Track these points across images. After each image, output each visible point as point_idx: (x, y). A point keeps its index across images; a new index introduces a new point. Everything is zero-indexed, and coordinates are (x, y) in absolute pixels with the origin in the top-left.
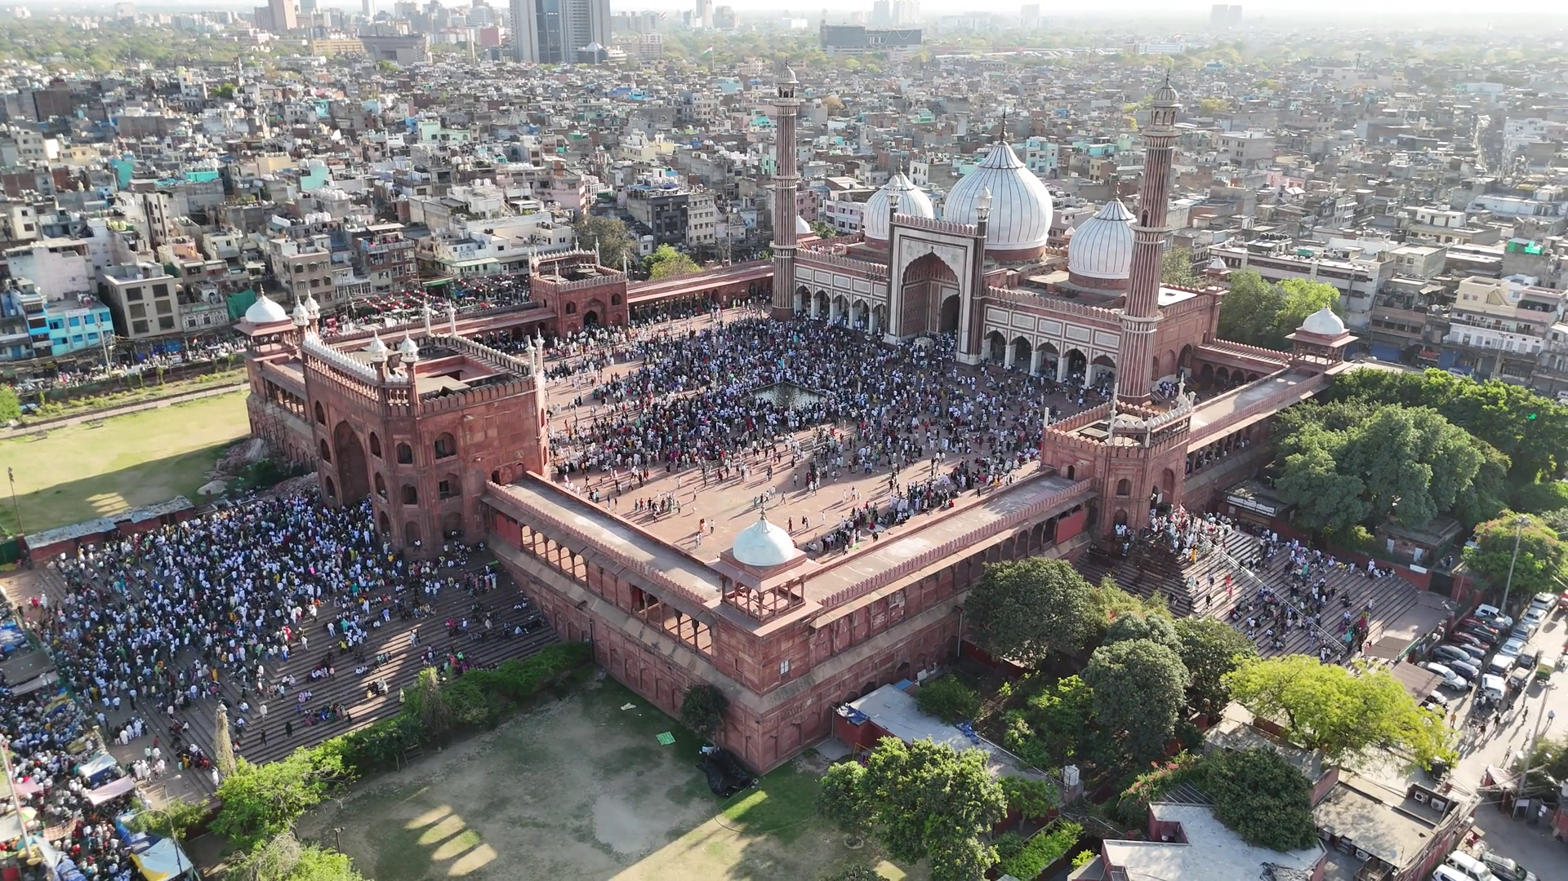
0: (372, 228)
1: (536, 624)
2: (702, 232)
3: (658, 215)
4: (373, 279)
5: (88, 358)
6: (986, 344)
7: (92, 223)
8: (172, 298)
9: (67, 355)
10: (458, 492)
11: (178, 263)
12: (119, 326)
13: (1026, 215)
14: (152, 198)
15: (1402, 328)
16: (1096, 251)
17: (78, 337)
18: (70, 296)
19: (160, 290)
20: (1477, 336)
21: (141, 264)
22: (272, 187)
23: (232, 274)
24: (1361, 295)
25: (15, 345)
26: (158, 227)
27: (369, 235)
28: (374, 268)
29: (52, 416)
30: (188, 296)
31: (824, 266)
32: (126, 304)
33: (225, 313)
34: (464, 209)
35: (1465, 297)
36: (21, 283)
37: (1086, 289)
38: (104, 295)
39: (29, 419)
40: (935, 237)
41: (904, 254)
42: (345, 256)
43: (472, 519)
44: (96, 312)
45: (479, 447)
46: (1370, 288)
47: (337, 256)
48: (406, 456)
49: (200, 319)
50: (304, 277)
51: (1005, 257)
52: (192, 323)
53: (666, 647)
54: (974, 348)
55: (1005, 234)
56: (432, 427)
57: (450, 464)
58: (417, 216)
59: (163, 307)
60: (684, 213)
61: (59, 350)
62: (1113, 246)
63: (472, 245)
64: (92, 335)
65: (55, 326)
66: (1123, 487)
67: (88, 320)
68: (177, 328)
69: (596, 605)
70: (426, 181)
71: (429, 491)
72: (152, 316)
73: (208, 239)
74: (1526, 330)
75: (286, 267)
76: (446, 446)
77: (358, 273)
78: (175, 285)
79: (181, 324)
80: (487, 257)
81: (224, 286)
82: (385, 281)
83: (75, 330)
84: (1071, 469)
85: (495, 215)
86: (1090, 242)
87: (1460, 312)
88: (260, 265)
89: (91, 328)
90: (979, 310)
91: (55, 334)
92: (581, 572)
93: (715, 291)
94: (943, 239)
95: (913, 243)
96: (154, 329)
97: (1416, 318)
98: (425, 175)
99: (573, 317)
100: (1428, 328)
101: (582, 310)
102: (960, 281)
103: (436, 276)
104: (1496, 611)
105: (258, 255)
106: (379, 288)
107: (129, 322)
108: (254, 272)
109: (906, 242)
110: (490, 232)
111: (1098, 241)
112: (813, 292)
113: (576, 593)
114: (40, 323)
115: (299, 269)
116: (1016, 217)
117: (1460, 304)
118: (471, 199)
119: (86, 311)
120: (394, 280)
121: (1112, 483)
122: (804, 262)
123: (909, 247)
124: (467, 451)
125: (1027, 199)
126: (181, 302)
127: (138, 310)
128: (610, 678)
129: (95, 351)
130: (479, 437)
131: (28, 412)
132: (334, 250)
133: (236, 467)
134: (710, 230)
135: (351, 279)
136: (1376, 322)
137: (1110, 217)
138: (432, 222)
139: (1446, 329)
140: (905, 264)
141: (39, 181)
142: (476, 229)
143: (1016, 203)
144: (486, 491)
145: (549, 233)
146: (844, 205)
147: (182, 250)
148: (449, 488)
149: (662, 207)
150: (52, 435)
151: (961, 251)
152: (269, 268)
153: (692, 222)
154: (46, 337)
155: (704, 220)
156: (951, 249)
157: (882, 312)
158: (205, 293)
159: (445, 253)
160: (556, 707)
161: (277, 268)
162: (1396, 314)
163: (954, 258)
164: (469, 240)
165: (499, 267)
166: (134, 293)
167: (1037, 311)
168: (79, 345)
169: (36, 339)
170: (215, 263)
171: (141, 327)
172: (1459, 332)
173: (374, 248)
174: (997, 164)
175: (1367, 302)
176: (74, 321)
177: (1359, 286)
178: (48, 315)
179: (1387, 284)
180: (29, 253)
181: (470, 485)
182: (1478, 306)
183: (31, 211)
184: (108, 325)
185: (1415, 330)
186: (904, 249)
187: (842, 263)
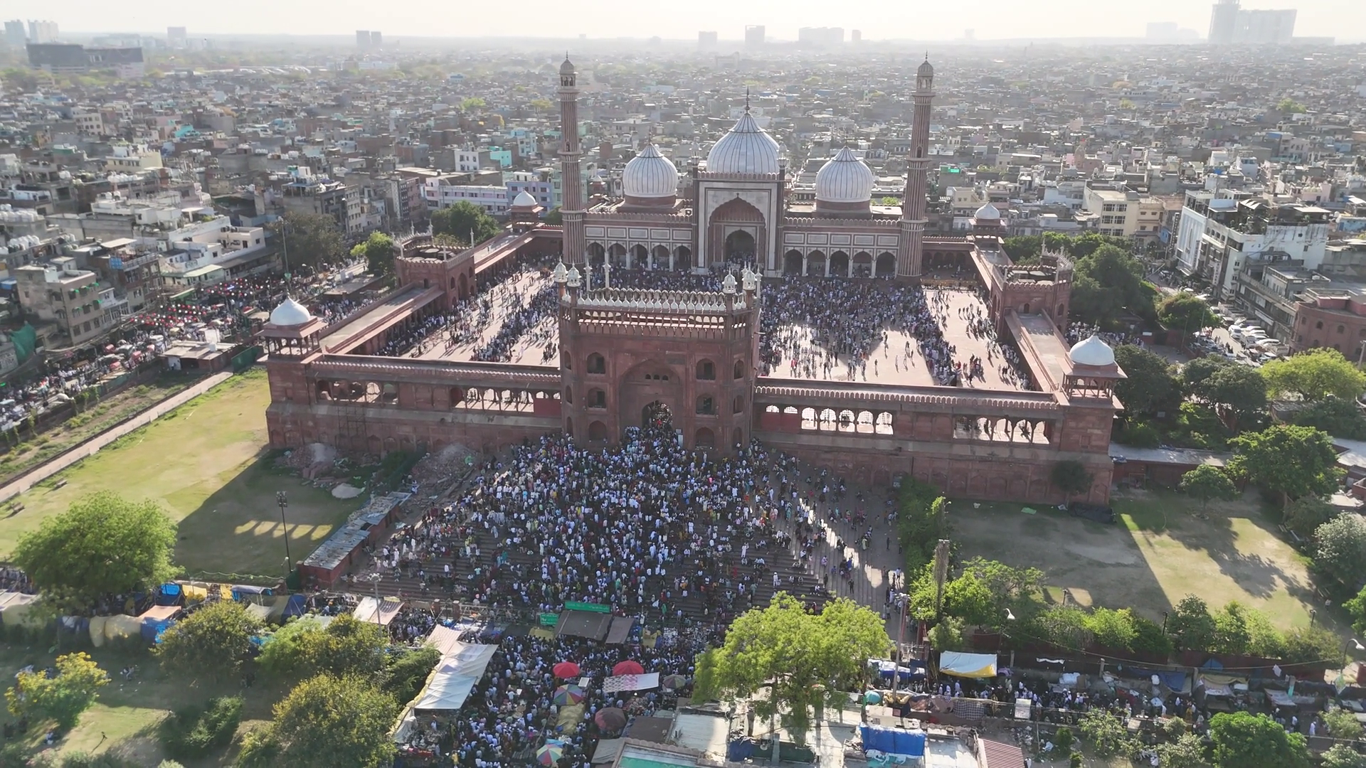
0: (107, 246)
2: (354, 223)
4: (130, 298)
6: (784, 261)
16: (850, 183)
28: (129, 287)
31: (618, 224)
37: (843, 212)
40: (741, 186)
41: (710, 202)
48: (739, 372)
50: (77, 304)
54: (778, 265)
60: (344, 205)
63: (185, 255)
69: (914, 447)
71: (750, 398)
77: (116, 294)
80: (209, 266)
82: (140, 299)
85: (180, 224)
90: (782, 236)
92: (884, 428)
94: (748, 186)
95: (719, 193)
99: (454, 291)
101: (457, 283)
102: (766, 216)
106: (136, 308)
109: (711, 193)
110: (189, 240)
112: (606, 246)
115: (72, 296)
120: (146, 298)
122: (595, 223)
123: (714, 196)
132: (83, 268)
133: (332, 471)
134: (359, 220)
135: (115, 300)
140: (711, 211)
142: (174, 238)
144: (757, 395)
145: (238, 235)
149: (328, 200)
155: (355, 211)
159: (164, 266)
163: (759, 200)
164: (178, 250)
165: (222, 274)
167: (829, 230)
173: (127, 265)
186: (710, 198)
187: (638, 218)
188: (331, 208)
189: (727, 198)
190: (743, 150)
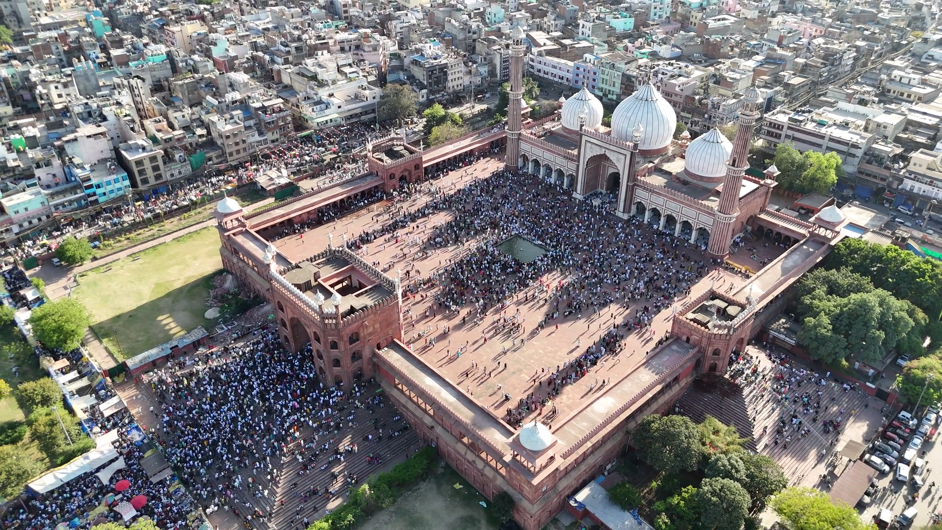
0: (266, 104)
1: (406, 428)
2: (455, 83)
3: (430, 77)
4: (269, 136)
5: (118, 204)
6: (634, 208)
7: (106, 111)
8: (160, 162)
9: (107, 202)
10: (360, 357)
11: (159, 135)
12: (134, 184)
13: (661, 131)
14: (133, 82)
15: (875, 177)
16: (702, 162)
17: (112, 191)
18: (103, 161)
19: (153, 159)
20: (918, 187)
21: (141, 142)
22: (199, 65)
23: (189, 140)
24: (854, 156)
25: (78, 200)
26: (138, 99)
27: (264, 109)
28: (269, 130)
29: (109, 250)
30: (168, 158)
31: (538, 146)
32: (135, 170)
33: (189, 167)
34: (314, 77)
35: (915, 164)
36: (76, 161)
37: (695, 181)
38: (121, 163)
39: (98, 253)
40: (607, 146)
41: (588, 151)
42: (251, 122)
43: (368, 372)
44: (120, 176)
45: (370, 334)
46: (859, 153)
47: (248, 123)
48: (334, 345)
49: (176, 173)
50: (231, 142)
51: (648, 155)
52: (172, 175)
53: (480, 465)
54: (627, 210)
55: (647, 141)
56: (347, 333)
57: (356, 346)
58: (286, 80)
59: (156, 168)
60: (445, 74)
61: (102, 199)
62: (712, 161)
63: (323, 106)
64: (119, 189)
65: (98, 186)
66: (716, 352)
67: (116, 181)
68: (164, 180)
69: (439, 430)
70: (288, 53)
71: (346, 361)
72: (150, 174)
73: (172, 114)
75: (221, 136)
76: (354, 338)
77: (261, 134)
78: (159, 152)
79: (166, 176)
80: (332, 114)
81: (185, 148)
82: (276, 136)
83: (109, 188)
84: (688, 339)
85: (334, 82)
86: (699, 155)
87: (911, 173)
88: (204, 132)
89: (118, 185)
90: (631, 191)
91: (99, 191)
92: (431, 412)
94: (612, 148)
95: (593, 146)
96: (152, 181)
97: (886, 173)
98: (287, 49)
99: (394, 181)
100: (891, 179)
101: (398, 176)
102: (621, 172)
103: (307, 129)
104: (909, 415)
105: (202, 124)
106: (273, 141)
107: (138, 179)
108: (201, 136)
110: (331, 95)
111: (704, 155)
112: (531, 158)
113: (428, 420)
114: (91, 186)
115: (228, 137)
116: (655, 133)
117: (911, 167)
118: (319, 70)
119: (114, 177)
120: (281, 135)
121: (710, 350)
122: (525, 141)
123: (591, 148)
124: (365, 338)
125: (662, 120)
126: (165, 163)
127: (141, 172)
128: (447, 466)
129: (123, 198)
130: (371, 329)
131: (95, 247)
132: (246, 119)
133: (222, 296)
134: (460, 81)
135: (257, 138)
136: (860, 172)
137: (711, 140)
138: (297, 86)
139: (901, 181)
140: (588, 157)
141: (53, 48)
142: (323, 93)
143: (656, 123)
144: (375, 355)
145: (367, 92)
146: (540, 59)
147: (159, 126)
148: (356, 356)
149: (432, 71)
150: (115, 267)
151: (623, 157)
152: (209, 133)
153: (450, 78)
154: (94, 194)
155: (457, 75)
156: (616, 154)
157: (573, 180)
158: (177, 157)
159: (307, 110)
161: (214, 134)
162: (874, 168)
163: (618, 160)
164: (320, 102)
165: (339, 120)
166: (139, 163)
167: (666, 196)
168: (113, 196)
169: (89, 196)
170: (178, 133)
171: (145, 181)
172: (908, 184)
173: (268, 118)
174: (645, 97)
175: (857, 160)
176: (109, 183)
177: (853, 151)
178: (94, 182)
179: (870, 149)
180: (75, 140)
181: (366, 353)
182: (922, 170)
183: (60, 86)
184: (127, 183)
185: (883, 179)
186: (588, 148)
187: (550, 145)
188: (433, 76)
189: (598, 151)
190: (629, 115)
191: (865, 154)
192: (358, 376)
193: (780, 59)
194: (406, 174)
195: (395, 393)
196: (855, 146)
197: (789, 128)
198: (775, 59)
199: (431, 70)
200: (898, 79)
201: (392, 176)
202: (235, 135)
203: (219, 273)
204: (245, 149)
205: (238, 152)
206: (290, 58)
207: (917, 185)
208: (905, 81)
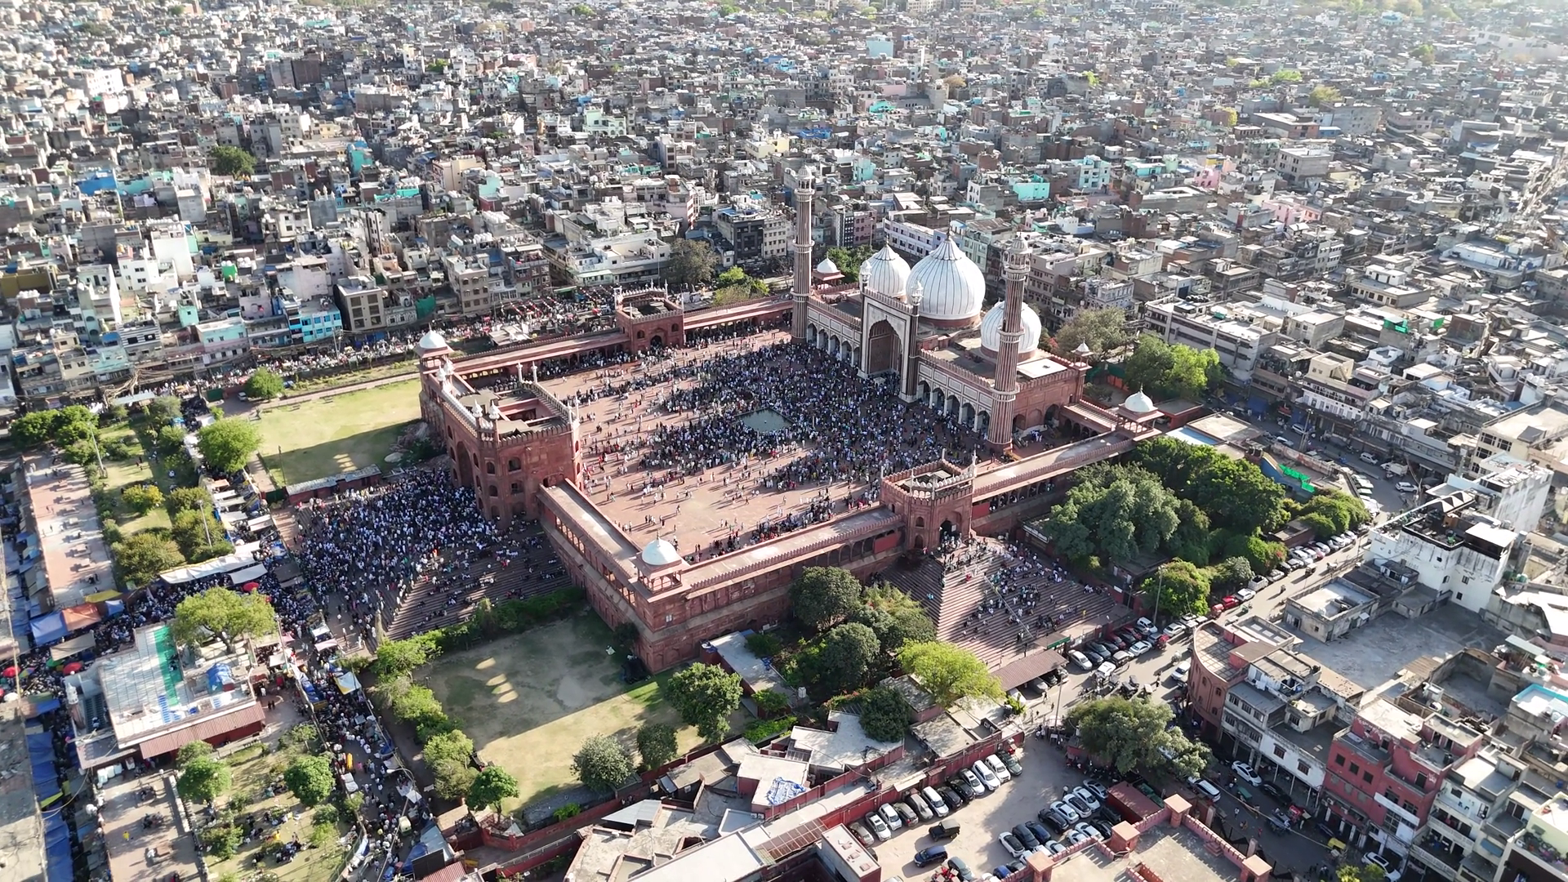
0: (520, 249)
1: (560, 573)
2: (775, 247)
3: (739, 236)
4: (519, 288)
5: (325, 346)
6: (920, 389)
7: (332, 242)
8: (380, 304)
9: (312, 343)
10: (522, 490)
11: (386, 274)
12: (346, 325)
14: (371, 215)
15: (1272, 387)
16: (994, 332)
17: (320, 331)
18: (316, 298)
19: (373, 298)
20: (1322, 402)
21: (362, 278)
22: (456, 203)
23: (421, 282)
24: (1245, 357)
25: (281, 336)
26: (375, 236)
27: (517, 255)
28: (519, 280)
29: (303, 391)
30: (392, 301)
31: (825, 313)
32: (350, 309)
33: (414, 314)
34: (592, 226)
35: (1315, 369)
36: (286, 292)
37: (988, 358)
38: (337, 300)
39: (289, 393)
40: (888, 309)
41: (870, 316)
42: (499, 270)
43: (530, 507)
44: (331, 314)
45: (536, 465)
46: (1252, 354)
47: (493, 270)
48: (491, 470)
49: (398, 318)
50: (468, 288)
51: (942, 325)
52: (393, 321)
53: (616, 599)
54: (911, 391)
55: (941, 308)
56: (506, 455)
57: (517, 475)
58: (559, 228)
59: (374, 310)
60: (761, 233)
61: (308, 339)
63: (594, 259)
64: (329, 329)
65: (306, 323)
66: (920, 522)
67: (326, 319)
68: (382, 324)
69: (587, 568)
70: (569, 196)
71: (504, 489)
72: (367, 315)
73: (407, 252)
74: (1351, 402)
75: (457, 280)
76: (514, 465)
77: (508, 283)
78: (382, 292)
79: (386, 321)
80: (604, 270)
81: (414, 292)
82: (527, 289)
83: (318, 326)
84: (893, 507)
85: (615, 233)
86: (991, 325)
87: (1310, 381)
88: (440, 275)
89: (328, 324)
90: (914, 365)
91: (306, 328)
92: (582, 547)
93: (754, 318)
94: (893, 311)
95: (875, 310)
96: (368, 325)
97: (1281, 381)
98: (569, 192)
99: (643, 341)
100: (1289, 390)
101: (649, 335)
102: (902, 343)
103: (566, 284)
105: (441, 267)
106: (523, 295)
107: (352, 319)
108: (436, 280)
109: (871, 308)
110: (607, 248)
111: (995, 325)
113: (579, 559)
114: (297, 322)
115: (465, 282)
116: (950, 299)
117: (1310, 375)
118: (598, 217)
119: (325, 314)
121: (913, 519)
122: (813, 307)
123: (873, 312)
124: (528, 467)
125: (959, 283)
126: (386, 306)
127: (358, 312)
128: (593, 609)
129: (329, 340)
130: (535, 459)
131: (288, 386)
132: (492, 265)
133: (409, 443)
134: (783, 245)
135: (503, 288)
136: (1256, 381)
138: (569, 235)
139: (1301, 394)
140: (871, 324)
141: (296, 177)
142: (597, 245)
143: (950, 286)
144: (540, 490)
145: (653, 248)
147: (388, 264)
148: (517, 488)
149: (743, 229)
150: (303, 407)
151: (903, 323)
152: (446, 277)
153: (767, 239)
154: (300, 331)
155: (778, 237)
156: (897, 320)
158: (402, 299)
159: (574, 264)
160: (559, 623)
161: (451, 279)
162: (1269, 375)
163: (899, 327)
164: (592, 255)
166: (356, 301)
167: (948, 372)
168: (320, 336)
169: (294, 332)
170: (410, 273)
171: (361, 323)
172: (1310, 396)
173: (519, 266)
174: (944, 254)
175: (1248, 364)
176: (317, 320)
177: (1243, 351)
178: (301, 316)
179: (1269, 350)
180: (290, 269)
181: (530, 486)
182: (1323, 378)
183: (291, 217)
184: (339, 323)
185: (1281, 390)
186: (870, 313)
187: (837, 312)
188: (743, 235)
189: (880, 317)
191: (1262, 356)
192: (519, 511)
193: (1217, 242)
194: (661, 334)
195: (555, 534)
196: (1245, 344)
197: (1174, 320)
198: (1210, 241)
199: (741, 227)
200: (1374, 276)
201: (640, 335)
202: (475, 281)
203: (416, 422)
204: (485, 300)
205: (477, 302)
206: (571, 203)
207: (1319, 398)
208: (1383, 279)
